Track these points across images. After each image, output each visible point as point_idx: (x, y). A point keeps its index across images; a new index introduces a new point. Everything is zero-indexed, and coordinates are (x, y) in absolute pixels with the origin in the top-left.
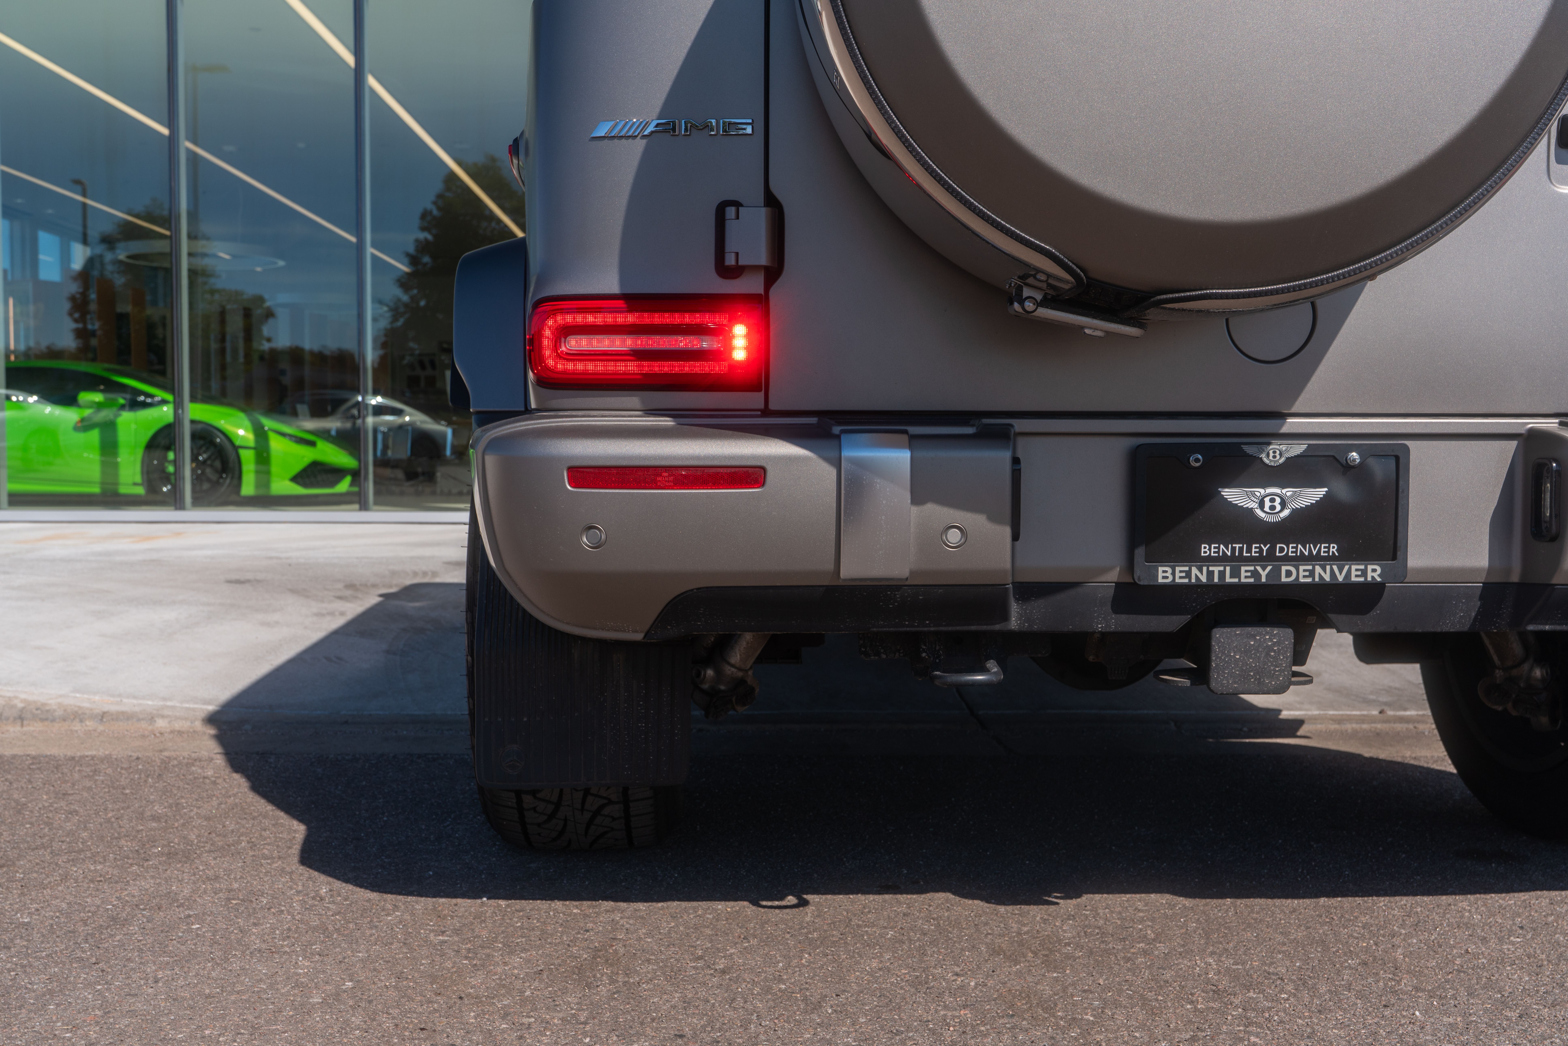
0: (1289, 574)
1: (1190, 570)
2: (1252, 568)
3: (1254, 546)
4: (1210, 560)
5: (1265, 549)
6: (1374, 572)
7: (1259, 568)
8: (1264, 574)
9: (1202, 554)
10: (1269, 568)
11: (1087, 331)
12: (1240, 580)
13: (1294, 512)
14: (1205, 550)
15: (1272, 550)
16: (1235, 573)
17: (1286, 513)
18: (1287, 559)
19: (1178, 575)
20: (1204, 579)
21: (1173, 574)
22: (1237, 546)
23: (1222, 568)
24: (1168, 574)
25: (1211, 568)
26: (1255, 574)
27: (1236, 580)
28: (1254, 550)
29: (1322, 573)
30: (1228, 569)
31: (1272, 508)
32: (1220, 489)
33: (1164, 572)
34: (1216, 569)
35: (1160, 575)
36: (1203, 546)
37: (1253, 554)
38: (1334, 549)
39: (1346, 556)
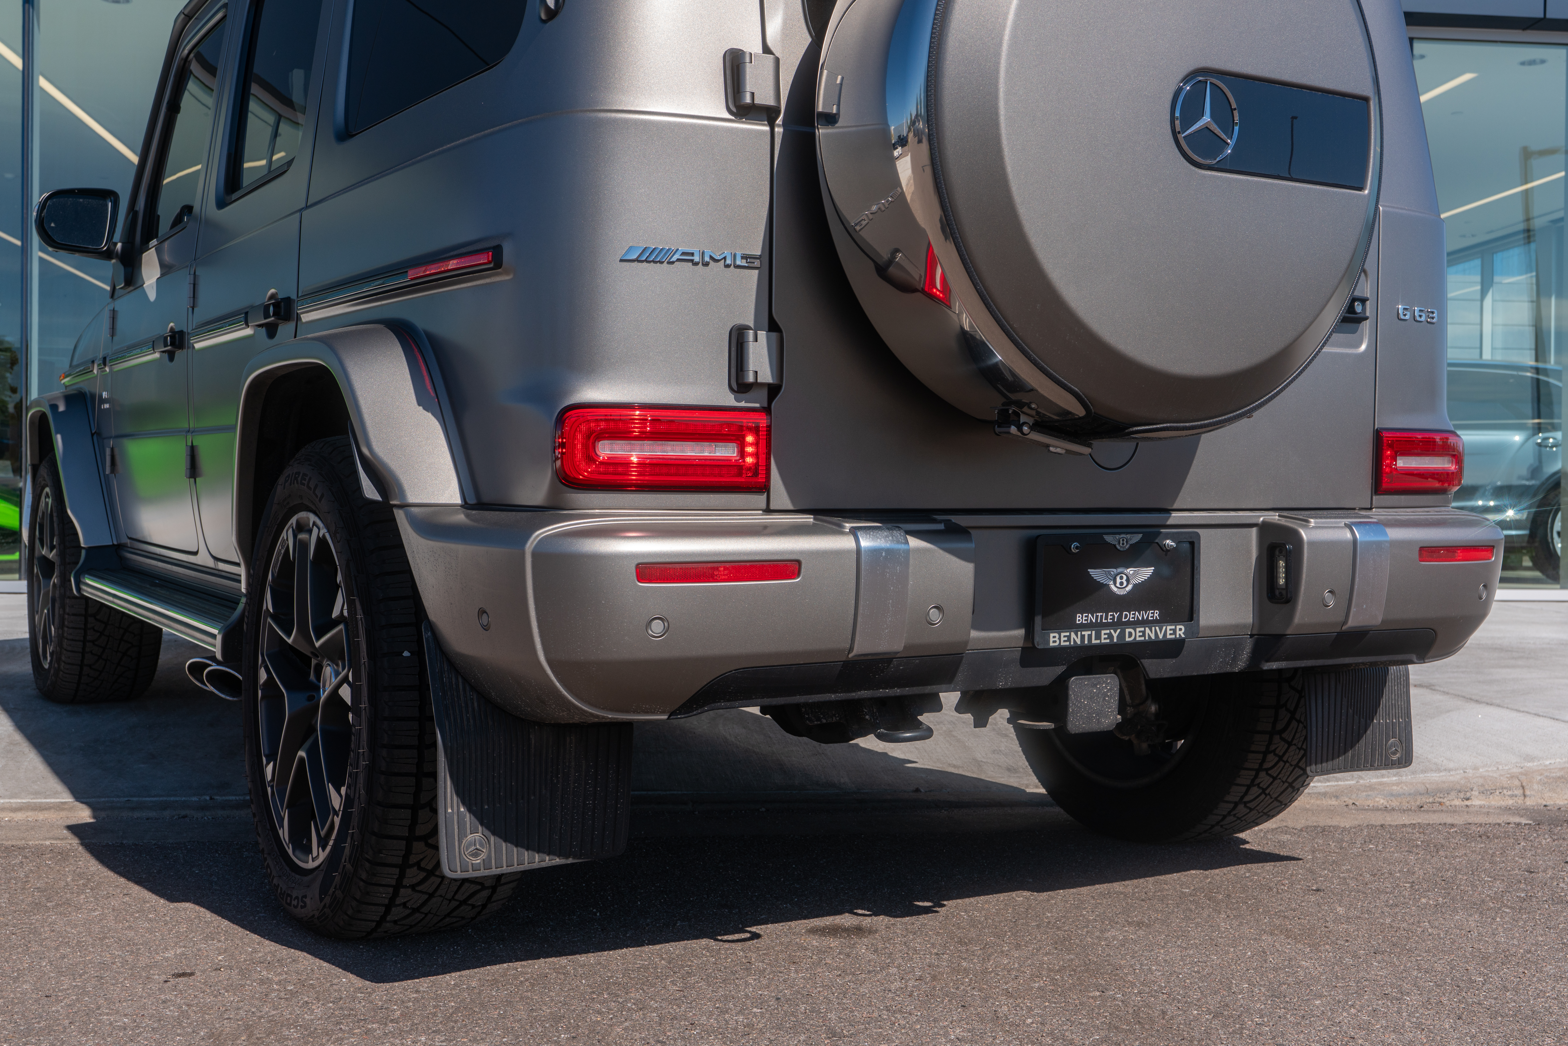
0: (1130, 634)
1: (1070, 634)
2: (1108, 631)
3: (1110, 614)
4: (1083, 627)
5: (1116, 616)
6: (1180, 631)
7: (1112, 631)
8: (1115, 635)
9: (1077, 622)
10: (1119, 630)
11: (1051, 449)
12: (1101, 641)
13: (1135, 586)
14: (1080, 619)
15: (1120, 617)
16: (1098, 637)
17: (1130, 587)
18: (1129, 624)
19: (1063, 639)
20: (1079, 642)
21: (1060, 639)
22: (1099, 614)
23: (1090, 633)
24: (1056, 639)
25: (1083, 633)
26: (1110, 636)
27: (1098, 641)
28: (1109, 617)
29: (1150, 634)
30: (1094, 632)
31: (1121, 583)
32: (1089, 570)
33: (1054, 637)
34: (1086, 633)
35: (1052, 640)
36: (1078, 615)
37: (1109, 621)
38: (1157, 614)
39: (1164, 620)
